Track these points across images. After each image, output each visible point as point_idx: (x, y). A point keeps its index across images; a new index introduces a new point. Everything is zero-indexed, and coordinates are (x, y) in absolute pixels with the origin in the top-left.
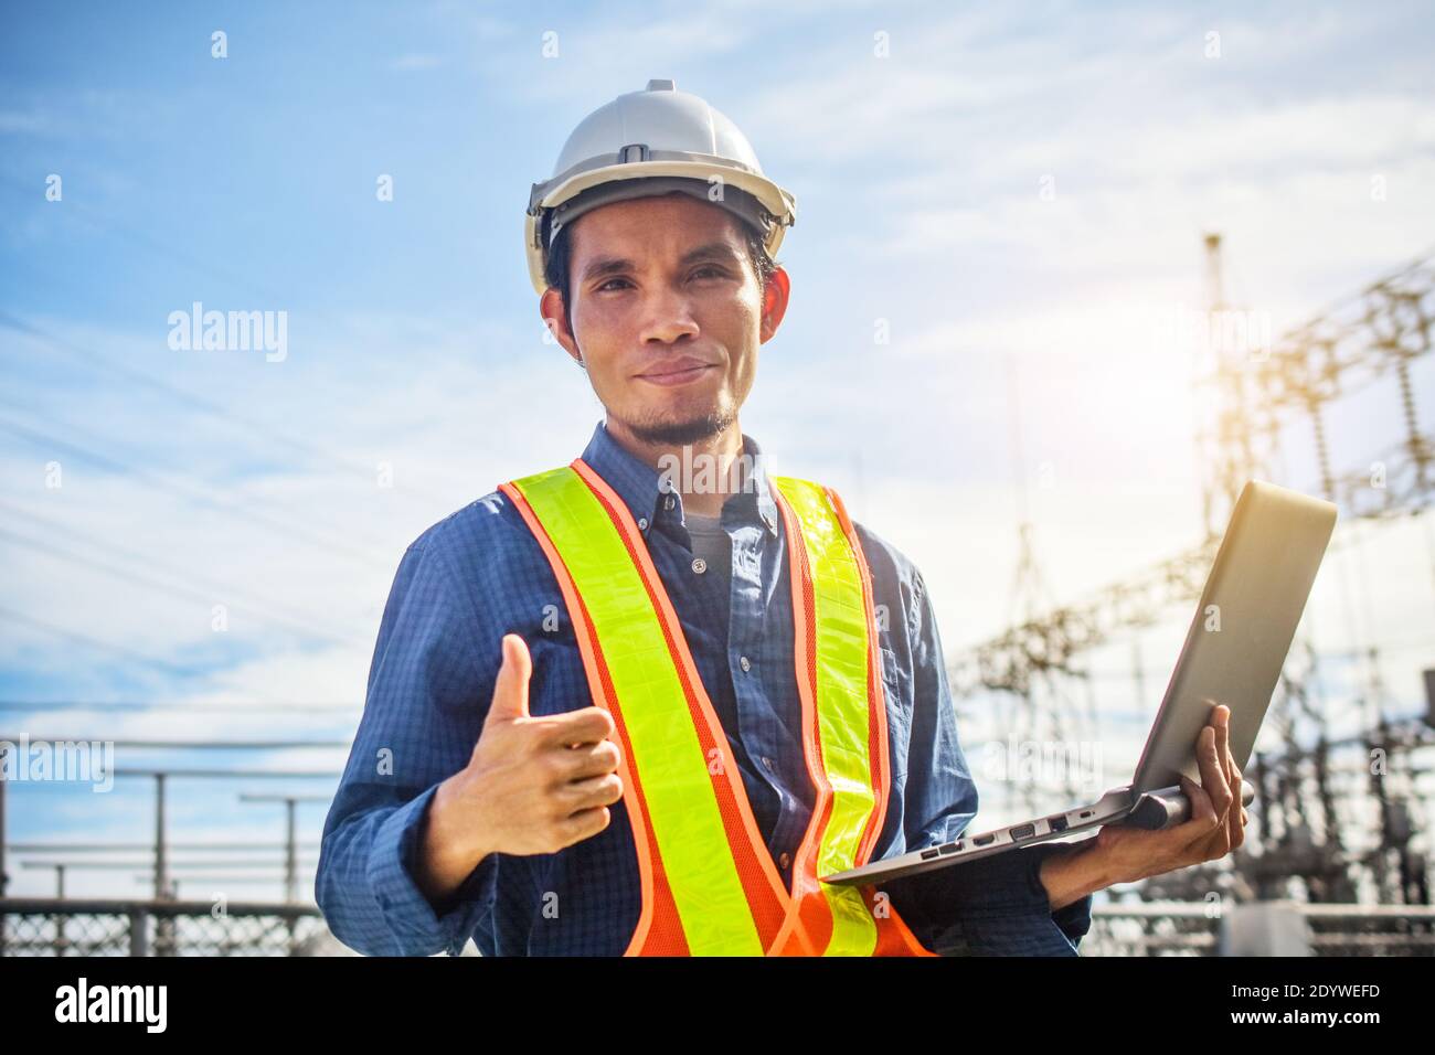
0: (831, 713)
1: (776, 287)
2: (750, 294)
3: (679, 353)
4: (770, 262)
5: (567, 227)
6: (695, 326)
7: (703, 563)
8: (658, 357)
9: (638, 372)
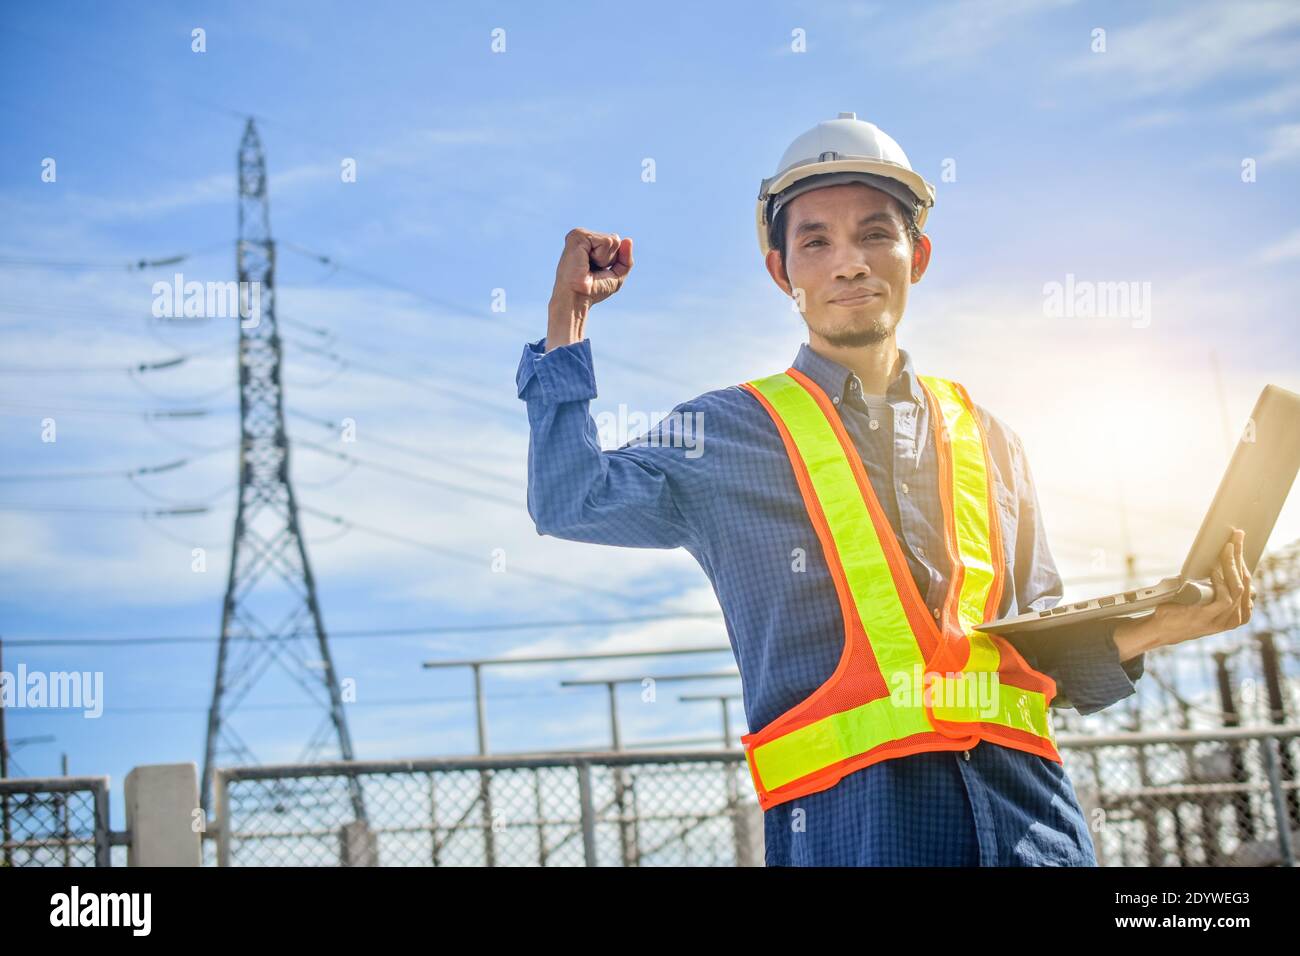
0: (962, 518)
1: (921, 247)
2: (903, 249)
3: (857, 286)
4: (917, 231)
5: (784, 207)
6: (867, 268)
7: (876, 422)
8: (842, 288)
9: (829, 299)
